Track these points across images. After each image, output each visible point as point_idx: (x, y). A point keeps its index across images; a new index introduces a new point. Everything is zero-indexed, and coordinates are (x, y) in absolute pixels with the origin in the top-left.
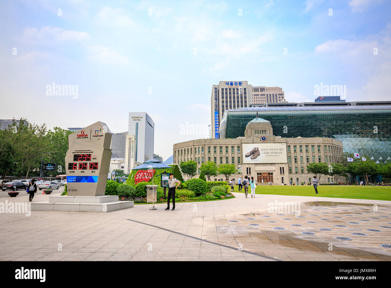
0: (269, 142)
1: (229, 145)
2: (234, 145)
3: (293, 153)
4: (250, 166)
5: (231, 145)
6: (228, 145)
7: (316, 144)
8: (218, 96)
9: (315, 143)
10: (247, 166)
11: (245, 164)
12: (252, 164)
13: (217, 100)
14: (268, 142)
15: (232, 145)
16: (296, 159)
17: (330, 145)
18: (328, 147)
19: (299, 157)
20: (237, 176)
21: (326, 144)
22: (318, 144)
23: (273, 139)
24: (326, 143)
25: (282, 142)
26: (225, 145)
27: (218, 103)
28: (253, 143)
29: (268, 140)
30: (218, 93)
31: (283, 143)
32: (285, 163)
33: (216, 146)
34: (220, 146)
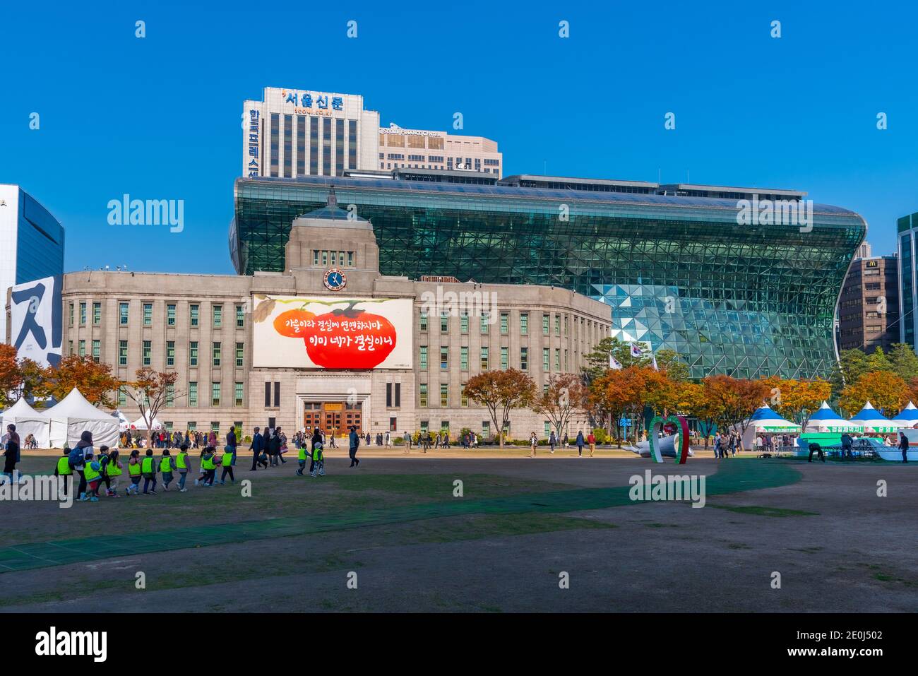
0: (354, 293)
1: (204, 296)
2: (223, 297)
3: (437, 334)
4: (279, 377)
5: (211, 296)
6: (197, 296)
7: (516, 305)
9: (513, 302)
10: (267, 377)
11: (260, 369)
12: (286, 369)
13: (256, 156)
14: (349, 293)
15: (216, 296)
16: (444, 357)
17: (562, 310)
18: (553, 320)
19: (455, 350)
20: (230, 411)
21: (547, 309)
22: (522, 308)
23: (368, 285)
24: (550, 306)
25: (400, 294)
26: (189, 296)
28: (296, 294)
29: (349, 284)
31: (404, 297)
32: (406, 370)
33: (153, 301)
34: (166, 301)
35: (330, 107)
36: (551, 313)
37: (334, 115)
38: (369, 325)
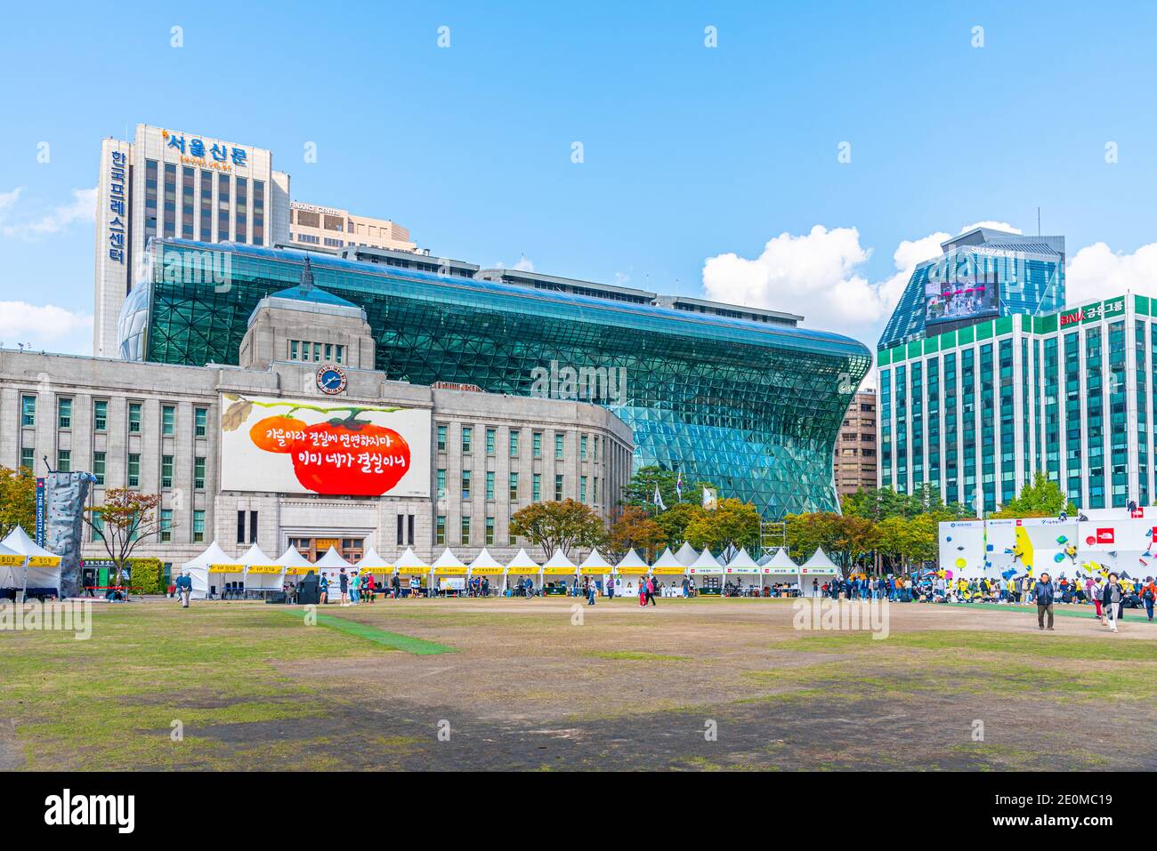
0: (356, 399)
1: (150, 392)
2: (178, 394)
3: (459, 454)
4: (257, 504)
5: (160, 393)
6: (140, 391)
7: (552, 423)
8: (126, 192)
9: (548, 420)
10: (243, 504)
11: (231, 493)
12: (267, 494)
13: (121, 213)
14: (350, 398)
15: (167, 393)
16: (465, 483)
17: (600, 432)
18: (591, 442)
19: (478, 478)
20: (187, 548)
21: (585, 430)
22: (558, 427)
23: (375, 389)
24: (588, 427)
25: (415, 403)
26: (128, 390)
27: (126, 223)
28: (280, 396)
29: (350, 387)
30: (127, 180)
31: (420, 407)
32: (422, 499)
33: (74, 395)
34: (93, 397)
35: (230, 159)
36: (590, 434)
37: (235, 172)
38: (375, 440)
